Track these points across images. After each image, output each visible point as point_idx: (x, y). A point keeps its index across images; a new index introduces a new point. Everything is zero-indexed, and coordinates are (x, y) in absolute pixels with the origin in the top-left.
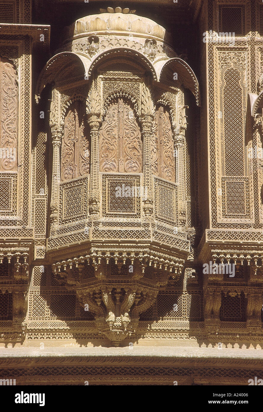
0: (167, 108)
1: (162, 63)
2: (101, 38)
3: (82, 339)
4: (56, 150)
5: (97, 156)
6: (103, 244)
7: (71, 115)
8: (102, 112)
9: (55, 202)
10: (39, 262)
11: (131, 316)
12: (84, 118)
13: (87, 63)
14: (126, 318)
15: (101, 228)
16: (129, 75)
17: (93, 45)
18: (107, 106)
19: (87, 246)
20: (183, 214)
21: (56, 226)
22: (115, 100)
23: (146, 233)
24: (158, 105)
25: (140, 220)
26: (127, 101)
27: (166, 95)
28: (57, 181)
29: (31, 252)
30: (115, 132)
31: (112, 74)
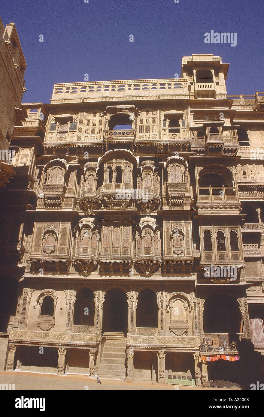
0: (157, 234)
1: (155, 227)
2: (144, 222)
3: (141, 276)
4: (137, 242)
5: (143, 243)
6: (144, 260)
7: (139, 236)
8: (144, 236)
9: (136, 252)
10: (134, 262)
11: (150, 272)
12: (141, 237)
13: (142, 227)
14: (149, 273)
15: (144, 257)
16: (149, 229)
17: (143, 224)
18: (145, 235)
19: (141, 260)
20: (159, 254)
21: (136, 256)
22: (147, 233)
23: (152, 258)
24: (154, 234)
25: (151, 256)
26: (149, 233)
27: (156, 232)
28: (137, 248)
29: (132, 261)
30: (147, 239)
31: (146, 229)
